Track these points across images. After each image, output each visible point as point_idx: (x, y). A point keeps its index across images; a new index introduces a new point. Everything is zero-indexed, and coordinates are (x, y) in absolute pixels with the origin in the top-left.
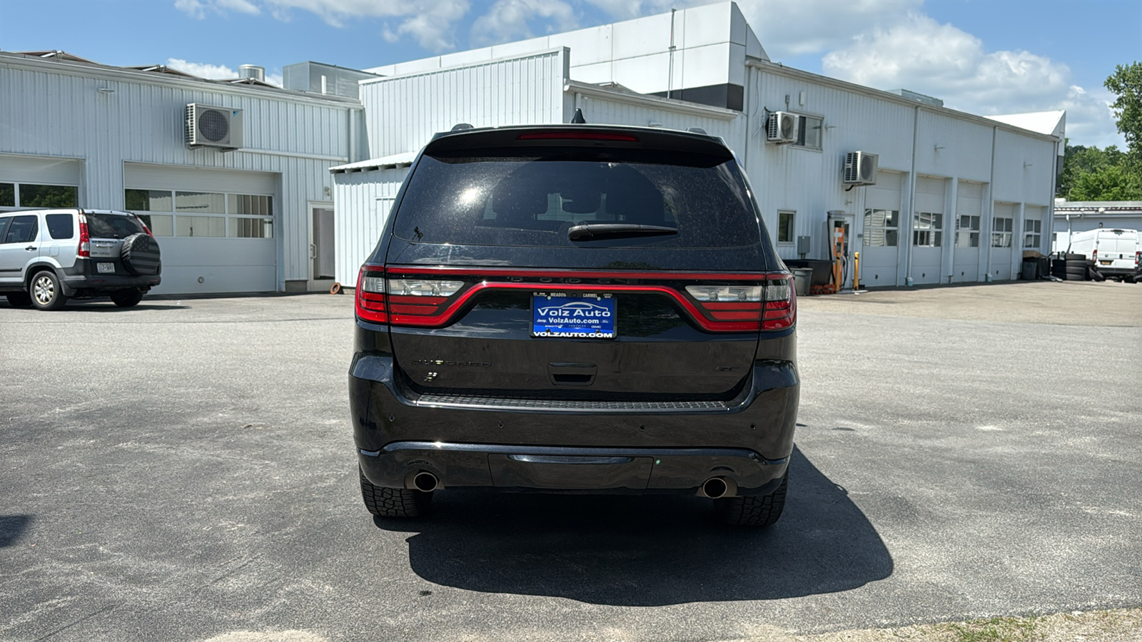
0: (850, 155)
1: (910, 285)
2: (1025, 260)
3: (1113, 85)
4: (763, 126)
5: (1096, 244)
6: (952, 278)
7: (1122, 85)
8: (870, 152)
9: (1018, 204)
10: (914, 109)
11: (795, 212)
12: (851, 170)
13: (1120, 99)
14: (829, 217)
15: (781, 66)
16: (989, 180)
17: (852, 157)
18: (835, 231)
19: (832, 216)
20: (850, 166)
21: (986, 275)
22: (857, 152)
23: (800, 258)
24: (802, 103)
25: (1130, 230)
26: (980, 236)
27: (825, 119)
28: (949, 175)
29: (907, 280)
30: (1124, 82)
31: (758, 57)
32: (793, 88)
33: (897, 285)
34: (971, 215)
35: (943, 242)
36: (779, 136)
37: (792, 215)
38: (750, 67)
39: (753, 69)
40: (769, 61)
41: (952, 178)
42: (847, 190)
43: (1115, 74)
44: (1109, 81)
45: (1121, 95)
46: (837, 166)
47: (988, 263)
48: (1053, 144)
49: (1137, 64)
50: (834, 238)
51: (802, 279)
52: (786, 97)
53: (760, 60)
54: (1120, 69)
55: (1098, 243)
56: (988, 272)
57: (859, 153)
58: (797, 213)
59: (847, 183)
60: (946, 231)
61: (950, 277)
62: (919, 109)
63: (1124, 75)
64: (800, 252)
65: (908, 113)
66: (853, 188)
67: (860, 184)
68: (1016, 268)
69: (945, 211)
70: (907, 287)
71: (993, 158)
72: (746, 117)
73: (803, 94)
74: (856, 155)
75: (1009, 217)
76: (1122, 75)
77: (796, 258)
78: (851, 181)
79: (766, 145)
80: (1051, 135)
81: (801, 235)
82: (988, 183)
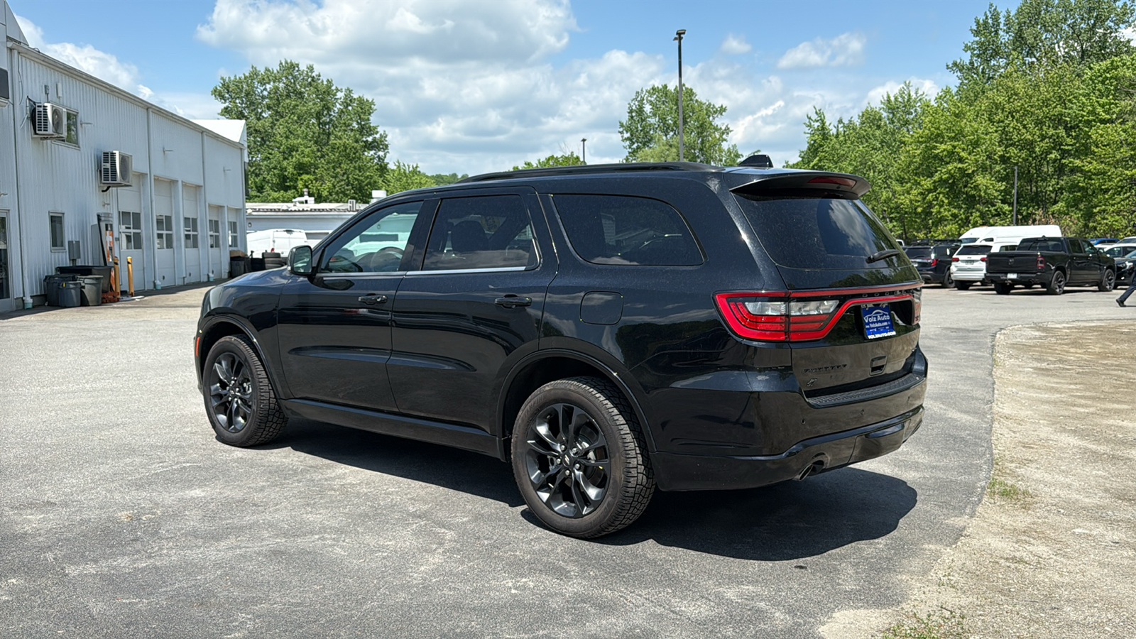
0: (106, 154)
1: (159, 288)
2: (233, 259)
3: (219, 95)
4: (27, 118)
5: (272, 243)
6: (186, 279)
7: (227, 95)
8: (127, 153)
9: (222, 207)
10: (145, 111)
11: (63, 214)
12: (110, 170)
13: (226, 108)
14: (99, 220)
15: (39, 52)
16: (202, 184)
17: (109, 157)
18: (106, 235)
19: (103, 219)
20: (108, 166)
21: (208, 275)
22: (114, 152)
23: (71, 265)
24: (60, 95)
25: (299, 230)
26: (199, 237)
27: (79, 115)
28: (174, 177)
29: (154, 283)
30: (228, 93)
31: (19, 40)
32: (50, 77)
33: (146, 289)
34: (191, 217)
35: (175, 244)
36: (50, 130)
37: (61, 217)
38: (11, 50)
39: (15, 52)
40: (28, 45)
41: (177, 181)
42: (103, 191)
43: (221, 85)
44: (215, 91)
45: (227, 104)
46: (93, 167)
47: (208, 264)
48: (239, 151)
49: (238, 78)
50: (107, 242)
51: (94, 288)
52: (45, 87)
53: (20, 43)
54: (224, 81)
55: (274, 241)
56: (209, 271)
57: (117, 153)
58: (66, 215)
59: (104, 183)
60: (176, 232)
61: (184, 278)
62: (150, 110)
63: (228, 86)
64: (72, 258)
65: (141, 113)
66: (110, 189)
67: (119, 185)
68: (226, 268)
69: (173, 212)
70: (155, 291)
71: (203, 162)
72: (11, 106)
73: (60, 86)
74: (113, 155)
75: (216, 219)
76: (226, 86)
77: (68, 265)
78: (110, 182)
79: (32, 138)
80: (239, 143)
81: (70, 240)
82: (202, 186)
